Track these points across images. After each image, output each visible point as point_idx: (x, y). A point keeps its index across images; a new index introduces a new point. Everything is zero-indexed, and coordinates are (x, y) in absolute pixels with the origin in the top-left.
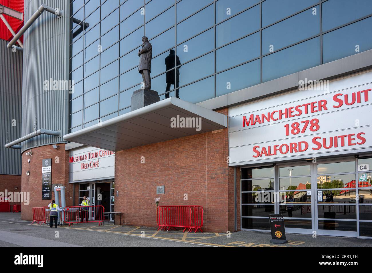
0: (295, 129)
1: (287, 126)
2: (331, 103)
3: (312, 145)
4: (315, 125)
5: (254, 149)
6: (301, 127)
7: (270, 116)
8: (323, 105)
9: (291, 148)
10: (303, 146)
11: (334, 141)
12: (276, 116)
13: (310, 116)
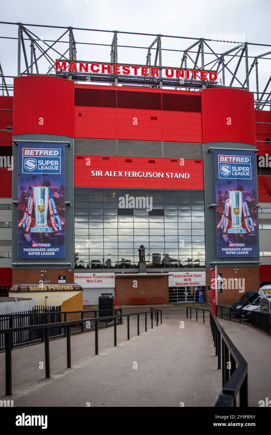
0: (186, 280)
1: (184, 279)
2: (193, 276)
3: (189, 284)
4: (190, 280)
5: (176, 283)
6: (187, 280)
7: (180, 276)
8: (192, 276)
9: (185, 284)
10: (188, 284)
11: (194, 284)
12: (182, 276)
13: (189, 278)
